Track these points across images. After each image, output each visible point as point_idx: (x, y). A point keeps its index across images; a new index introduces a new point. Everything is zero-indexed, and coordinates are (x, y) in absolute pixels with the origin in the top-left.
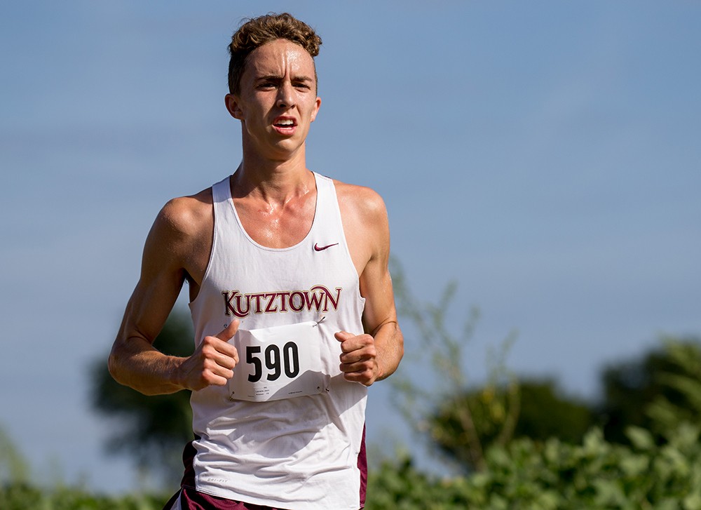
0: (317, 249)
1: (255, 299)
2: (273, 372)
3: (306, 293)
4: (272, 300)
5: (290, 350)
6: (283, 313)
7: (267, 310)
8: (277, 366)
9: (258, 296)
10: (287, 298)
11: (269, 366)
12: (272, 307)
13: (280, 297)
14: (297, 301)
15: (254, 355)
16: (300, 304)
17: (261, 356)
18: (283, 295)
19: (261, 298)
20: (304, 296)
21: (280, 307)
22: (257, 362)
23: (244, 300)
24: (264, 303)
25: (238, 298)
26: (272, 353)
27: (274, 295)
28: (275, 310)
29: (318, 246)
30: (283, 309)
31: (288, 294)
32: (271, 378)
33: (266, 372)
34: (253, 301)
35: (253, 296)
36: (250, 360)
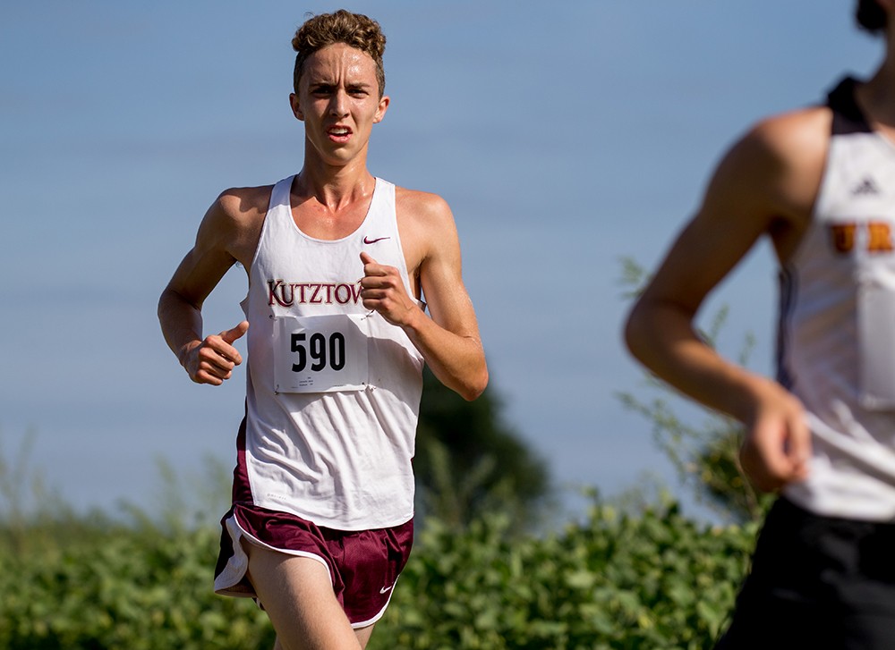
0: (366, 242)
1: (298, 289)
2: (317, 362)
3: (352, 286)
4: (317, 291)
5: (337, 340)
6: (329, 305)
7: (312, 301)
8: (322, 356)
9: (302, 286)
10: (333, 290)
11: (314, 355)
12: (317, 298)
13: (325, 288)
14: (343, 293)
15: (299, 343)
16: (346, 297)
17: (306, 344)
18: (329, 286)
19: (305, 288)
20: (350, 289)
21: (325, 299)
22: (302, 350)
23: (288, 289)
24: (309, 293)
25: (283, 287)
26: (318, 341)
27: (319, 286)
28: (320, 302)
29: (368, 240)
30: (329, 301)
31: (334, 286)
32: (315, 368)
33: (310, 361)
34: (297, 292)
35: (297, 285)
36: (294, 348)
